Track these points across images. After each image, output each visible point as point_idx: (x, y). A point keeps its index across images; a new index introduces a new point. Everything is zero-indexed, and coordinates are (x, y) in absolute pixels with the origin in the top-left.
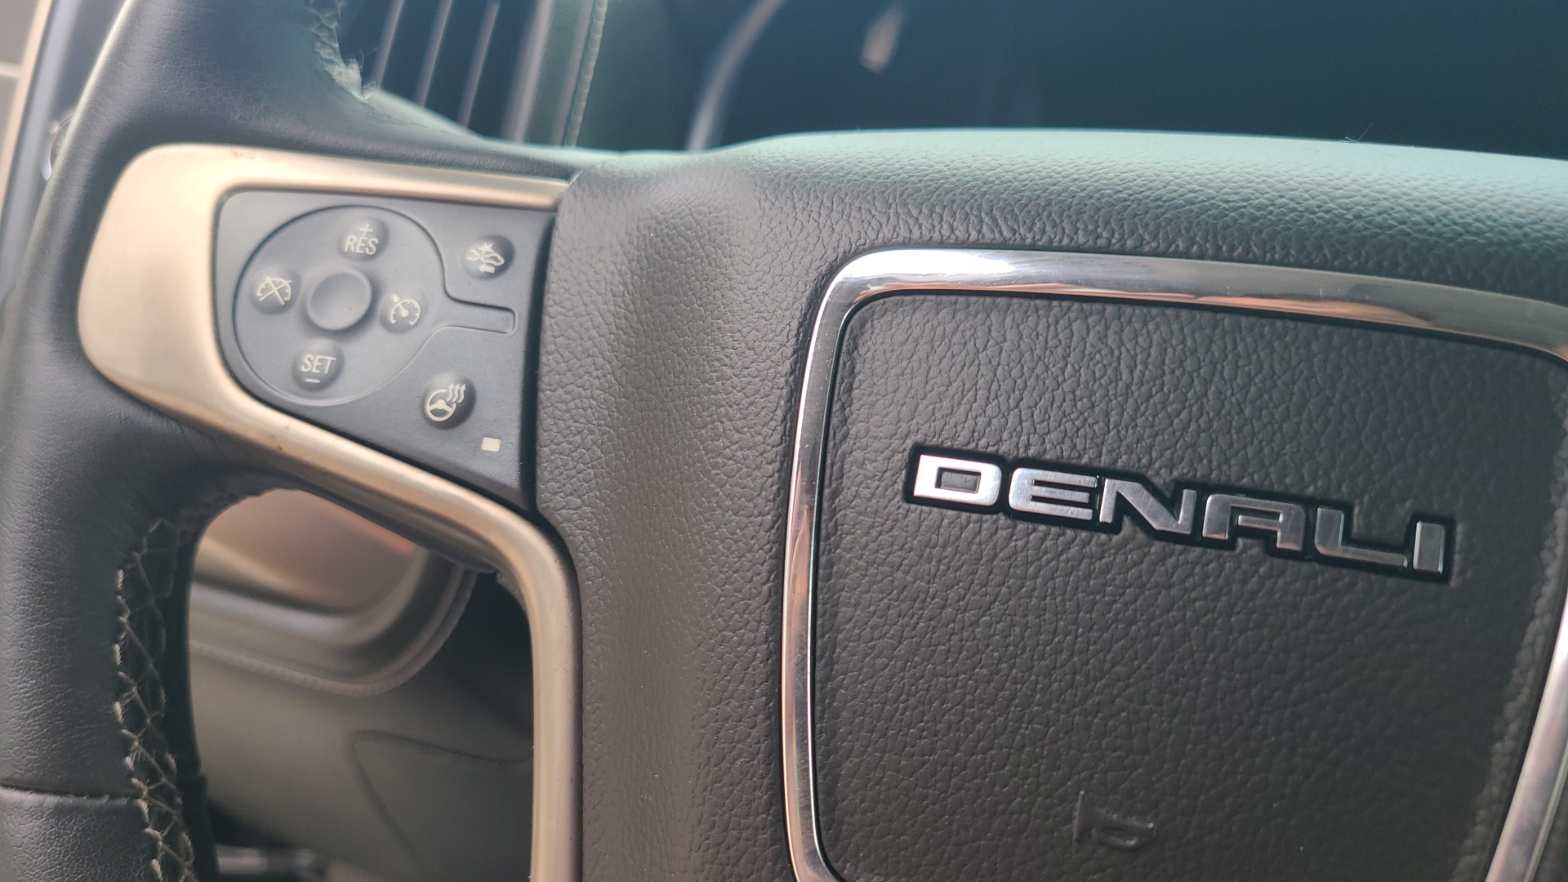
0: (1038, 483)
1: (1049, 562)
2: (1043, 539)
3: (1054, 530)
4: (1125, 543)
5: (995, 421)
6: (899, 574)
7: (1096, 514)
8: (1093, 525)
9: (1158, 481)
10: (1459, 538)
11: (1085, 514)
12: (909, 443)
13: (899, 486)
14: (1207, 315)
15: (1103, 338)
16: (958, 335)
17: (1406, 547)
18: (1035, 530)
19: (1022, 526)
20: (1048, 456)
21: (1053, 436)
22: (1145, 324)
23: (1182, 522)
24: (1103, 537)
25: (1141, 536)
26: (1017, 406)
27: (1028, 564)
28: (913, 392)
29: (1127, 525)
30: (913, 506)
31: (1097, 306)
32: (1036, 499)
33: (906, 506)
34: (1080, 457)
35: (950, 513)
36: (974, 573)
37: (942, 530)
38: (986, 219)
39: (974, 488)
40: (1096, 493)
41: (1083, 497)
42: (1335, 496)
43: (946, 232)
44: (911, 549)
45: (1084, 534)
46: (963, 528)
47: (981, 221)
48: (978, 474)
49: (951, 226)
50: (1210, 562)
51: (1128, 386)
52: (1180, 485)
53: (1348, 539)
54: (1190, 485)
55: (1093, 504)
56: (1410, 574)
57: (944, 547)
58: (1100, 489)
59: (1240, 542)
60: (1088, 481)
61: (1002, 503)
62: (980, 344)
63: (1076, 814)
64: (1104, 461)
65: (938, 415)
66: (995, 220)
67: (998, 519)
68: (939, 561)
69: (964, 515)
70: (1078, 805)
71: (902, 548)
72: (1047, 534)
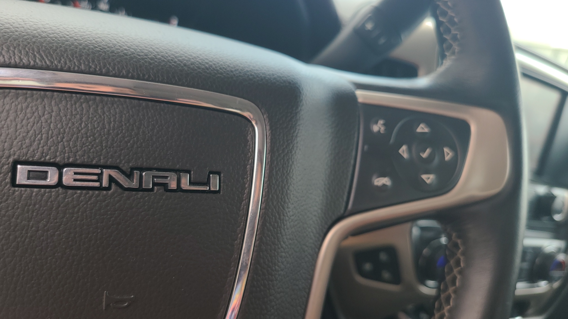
0: (76, 173)
1: (83, 205)
2: (80, 196)
3: (84, 192)
4: (113, 194)
5: (52, 148)
6: (13, 220)
7: (101, 184)
8: (101, 188)
9: (124, 168)
10: (222, 179)
11: (97, 184)
12: (11, 160)
13: (8, 180)
14: (136, 101)
15: (96, 111)
16: (29, 109)
17: (207, 183)
18: (76, 193)
19: (70, 192)
20: (78, 162)
21: (79, 153)
22: (113, 104)
23: (135, 184)
24: (105, 192)
25: (120, 190)
26: (62, 141)
27: (74, 207)
28: (9, 136)
29: (113, 186)
30: (17, 189)
31: (92, 97)
32: (75, 180)
33: (13, 189)
34: (92, 161)
35: (35, 190)
36: (50, 215)
37: (33, 198)
38: (37, 56)
39: (45, 178)
40: (100, 175)
41: (95, 177)
42: (186, 168)
43: (17, 60)
44: (18, 208)
45: (97, 192)
46: (43, 196)
47: (35, 56)
48: (47, 172)
49: (20, 57)
50: (146, 197)
51: (109, 131)
52: (133, 169)
53: (191, 183)
54: (137, 169)
55: (100, 180)
56: (210, 192)
57: (35, 205)
58: (102, 173)
59: (156, 187)
60: (98, 171)
61: (60, 183)
62: (40, 113)
63: (104, 300)
64: (102, 162)
65: (24, 146)
66: (42, 56)
67: (59, 190)
68: (33, 212)
69: (43, 190)
70: (105, 297)
71: (13, 208)
72: (81, 194)
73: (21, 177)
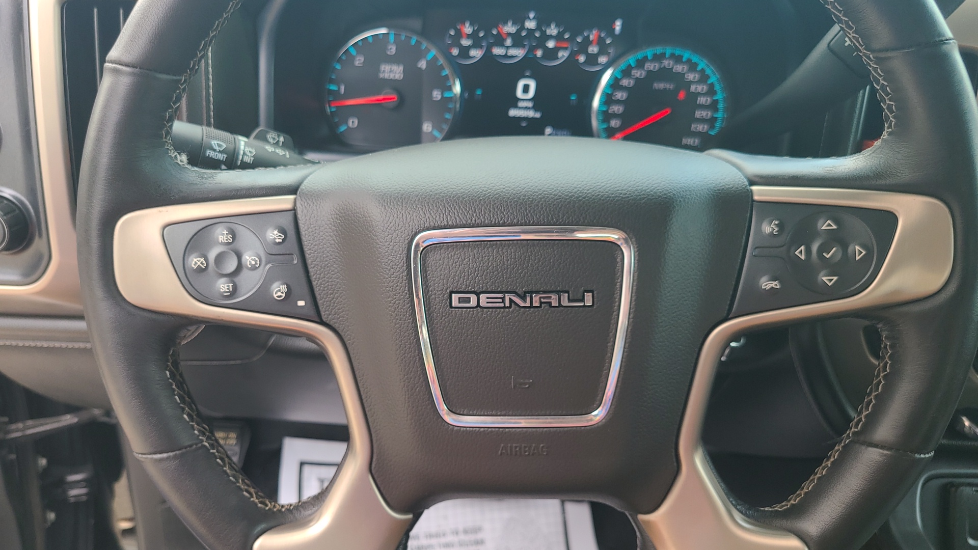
0: (487, 298)
1: (494, 319)
2: (491, 313)
3: (494, 310)
4: (513, 311)
5: (472, 281)
6: (453, 329)
7: (505, 305)
8: (504, 307)
9: (519, 292)
10: (595, 295)
11: (502, 305)
12: (448, 291)
13: (448, 304)
14: (525, 242)
15: (498, 252)
16: (456, 256)
17: (583, 300)
18: (489, 311)
19: (485, 310)
20: (489, 290)
21: (489, 283)
22: (509, 246)
23: (528, 304)
24: (507, 310)
25: (517, 308)
26: (477, 276)
27: (488, 320)
28: (446, 276)
30: (453, 309)
31: (494, 242)
32: (487, 303)
33: (451, 309)
34: (498, 289)
35: (464, 310)
36: (474, 325)
37: (463, 315)
38: (457, 218)
39: (469, 302)
40: (503, 299)
41: (500, 300)
42: (565, 289)
43: (446, 223)
44: (455, 322)
45: (502, 310)
46: (468, 314)
47: (456, 219)
48: (470, 298)
49: (447, 221)
50: (536, 312)
51: (507, 266)
52: (525, 293)
53: (569, 301)
54: (528, 292)
55: (503, 302)
56: (584, 306)
57: (465, 319)
58: (504, 296)
59: (543, 305)
60: (501, 295)
61: (478, 305)
62: (463, 258)
63: (512, 382)
64: (504, 289)
65: (455, 282)
66: (460, 219)
67: (478, 310)
68: (464, 324)
69: (468, 310)
70: (512, 380)
71: (452, 322)
72: (492, 311)
73: (455, 303)
